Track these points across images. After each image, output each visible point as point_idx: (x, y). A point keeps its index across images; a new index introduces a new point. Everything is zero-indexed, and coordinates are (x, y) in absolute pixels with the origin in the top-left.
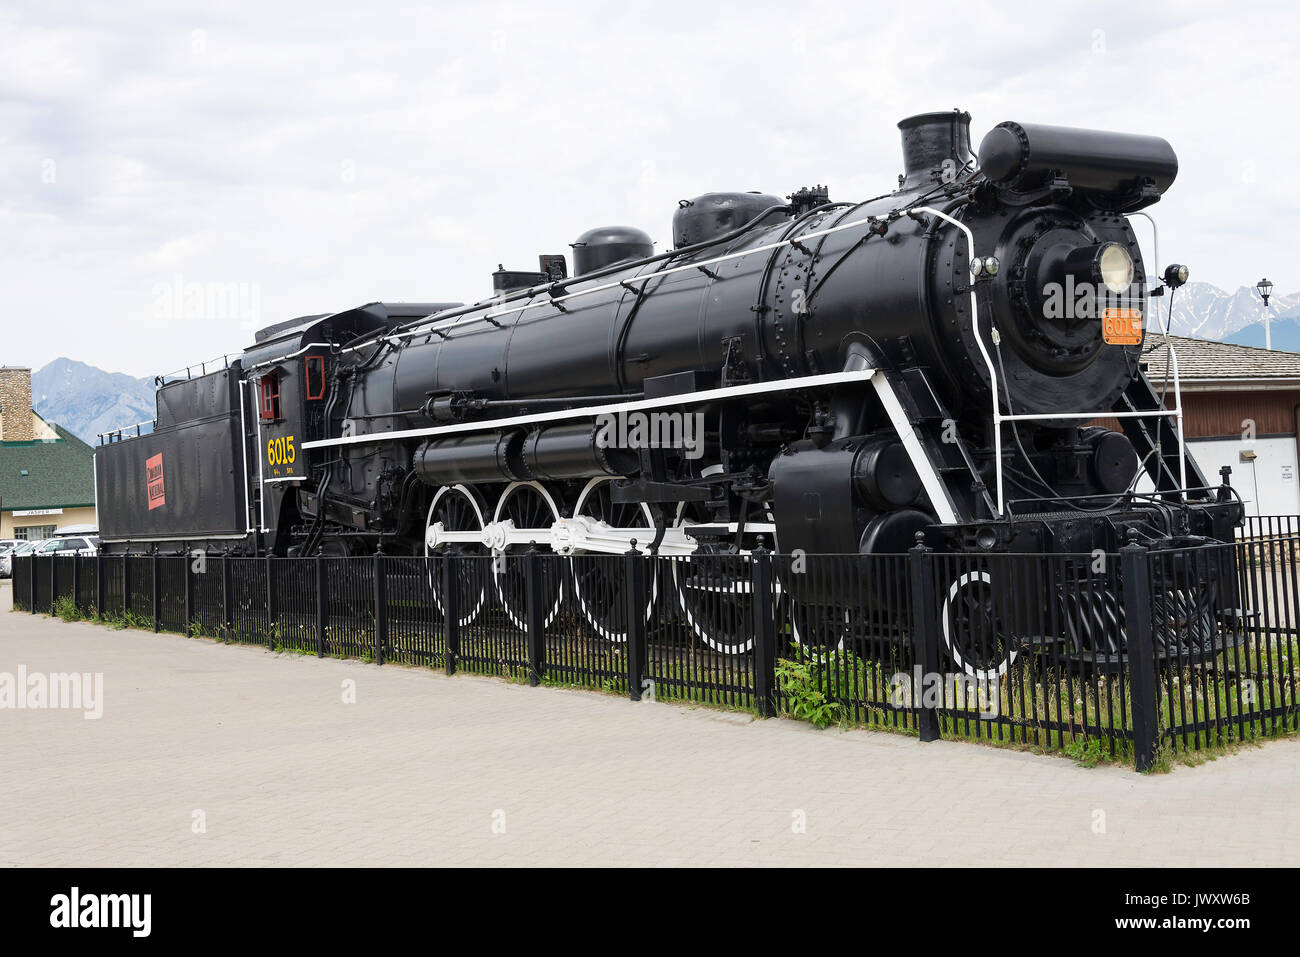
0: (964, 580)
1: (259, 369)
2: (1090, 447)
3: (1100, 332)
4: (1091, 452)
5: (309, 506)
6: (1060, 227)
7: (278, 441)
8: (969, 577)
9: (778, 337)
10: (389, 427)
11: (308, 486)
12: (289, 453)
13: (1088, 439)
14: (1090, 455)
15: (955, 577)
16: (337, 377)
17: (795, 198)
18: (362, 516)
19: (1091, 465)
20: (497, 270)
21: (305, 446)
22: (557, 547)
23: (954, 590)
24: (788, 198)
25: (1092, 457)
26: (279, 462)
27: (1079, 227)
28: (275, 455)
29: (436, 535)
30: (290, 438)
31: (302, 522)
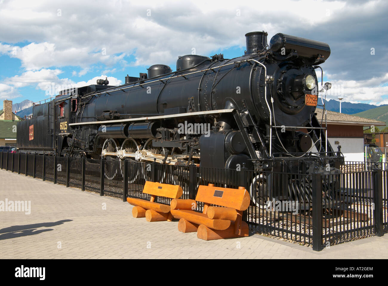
0: (258, 177)
1: (59, 102)
2: (299, 137)
3: (304, 102)
4: (299, 139)
5: (70, 142)
6: (293, 68)
7: (63, 123)
8: (259, 176)
9: (205, 98)
10: (93, 120)
11: (70, 136)
12: (66, 127)
13: (297, 135)
14: (298, 140)
15: (254, 176)
16: (80, 105)
17: (213, 57)
18: (84, 146)
19: (298, 143)
20: (127, 76)
21: (70, 125)
22: (137, 158)
23: (254, 180)
24: (211, 57)
25: (299, 140)
26: (63, 129)
27: (299, 68)
28: (62, 127)
29: (104, 153)
30: (66, 122)
31: (69, 147)
